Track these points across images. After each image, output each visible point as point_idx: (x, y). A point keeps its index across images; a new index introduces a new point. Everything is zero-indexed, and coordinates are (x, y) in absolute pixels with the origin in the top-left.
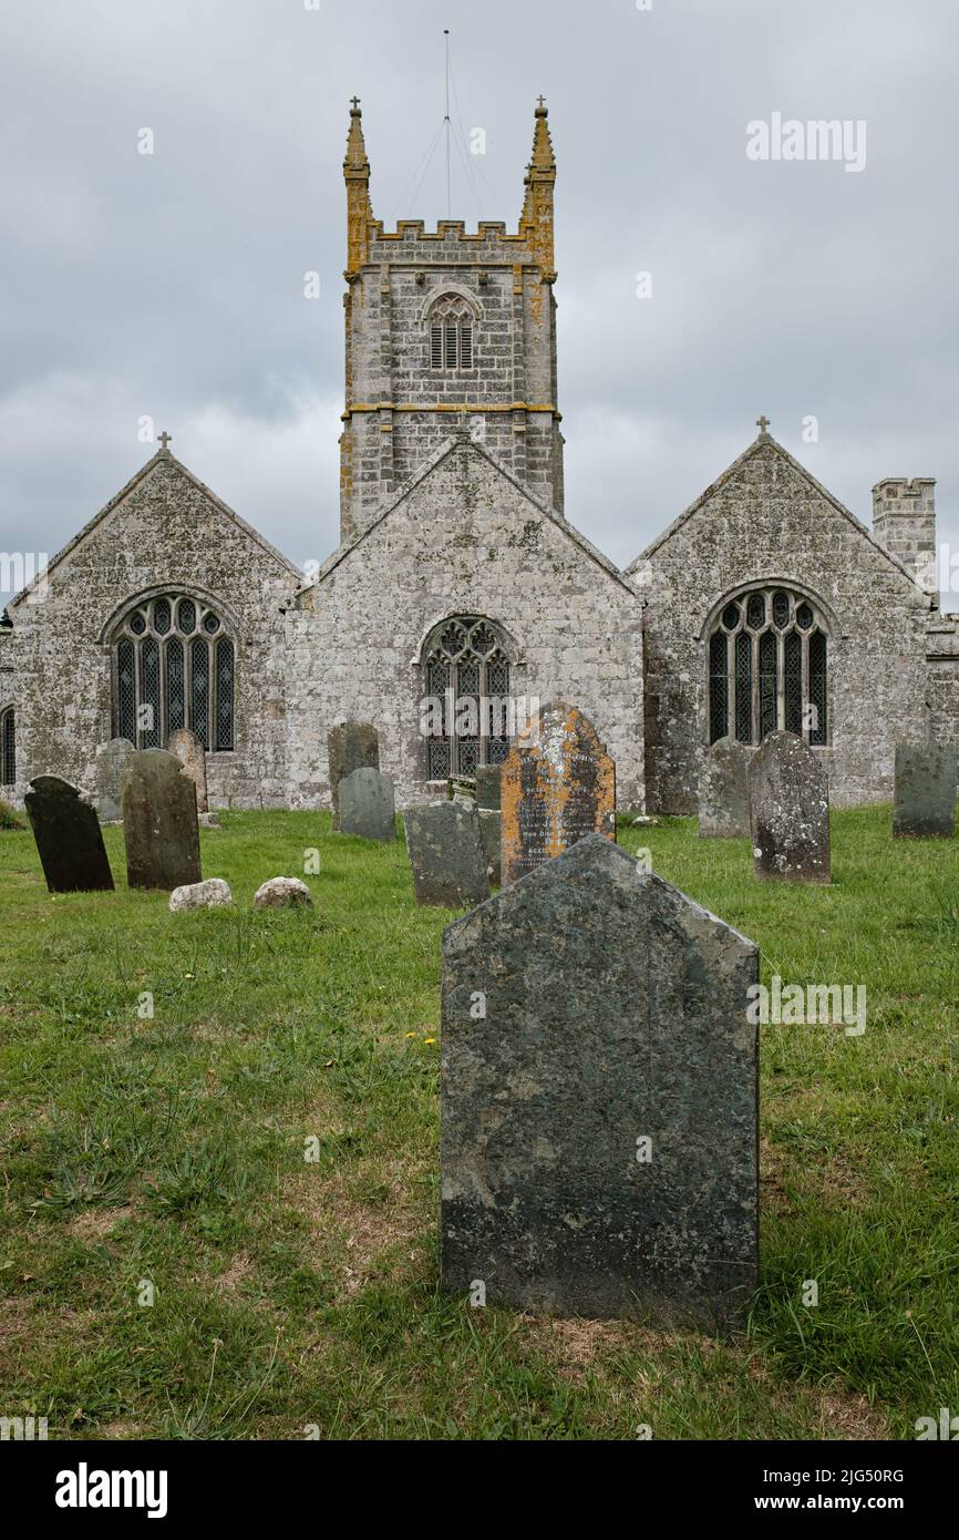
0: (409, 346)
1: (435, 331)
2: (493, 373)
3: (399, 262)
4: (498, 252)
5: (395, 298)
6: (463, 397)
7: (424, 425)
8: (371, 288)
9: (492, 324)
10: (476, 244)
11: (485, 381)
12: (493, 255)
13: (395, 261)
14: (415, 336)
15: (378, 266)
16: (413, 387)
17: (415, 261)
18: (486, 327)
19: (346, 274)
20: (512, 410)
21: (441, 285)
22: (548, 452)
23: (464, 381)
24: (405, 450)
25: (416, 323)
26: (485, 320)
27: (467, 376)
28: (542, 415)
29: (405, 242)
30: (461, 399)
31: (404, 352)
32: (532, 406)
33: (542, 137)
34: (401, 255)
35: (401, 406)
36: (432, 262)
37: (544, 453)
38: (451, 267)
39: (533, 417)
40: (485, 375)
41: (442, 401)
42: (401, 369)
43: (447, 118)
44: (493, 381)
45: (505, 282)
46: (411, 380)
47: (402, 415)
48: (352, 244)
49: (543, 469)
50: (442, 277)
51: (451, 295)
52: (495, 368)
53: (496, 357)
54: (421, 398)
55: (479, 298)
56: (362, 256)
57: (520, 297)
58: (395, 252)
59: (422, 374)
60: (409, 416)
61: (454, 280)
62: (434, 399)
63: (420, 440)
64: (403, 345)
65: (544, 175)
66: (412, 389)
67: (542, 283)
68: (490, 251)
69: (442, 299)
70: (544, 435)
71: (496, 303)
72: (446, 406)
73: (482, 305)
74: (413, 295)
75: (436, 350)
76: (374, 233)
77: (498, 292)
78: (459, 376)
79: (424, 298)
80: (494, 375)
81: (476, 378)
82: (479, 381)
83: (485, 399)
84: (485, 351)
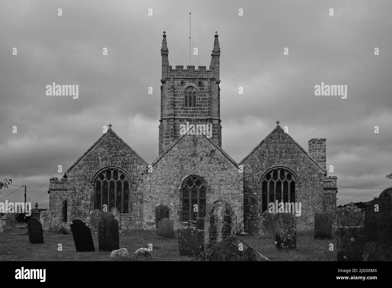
0: (179, 101)
1: (186, 97)
2: (202, 108)
3: (176, 77)
4: (204, 75)
5: (175, 87)
6: (193, 115)
7: (183, 123)
8: (168, 84)
9: (202, 95)
10: (198, 72)
11: (200, 111)
12: (202, 75)
13: (175, 77)
14: (180, 98)
15: (170, 78)
16: (180, 112)
17: (181, 77)
18: (200, 95)
19: (161, 80)
20: (207, 119)
21: (188, 84)
22: (217, 130)
23: (194, 111)
24: (177, 130)
25: (181, 94)
26: (200, 94)
27: (195, 109)
28: (215, 120)
29: (178, 72)
30: (193, 116)
31: (177, 102)
32: (213, 118)
33: (216, 43)
34: (177, 75)
35: (176, 117)
36: (185, 77)
37: (216, 131)
38: (191, 79)
39: (213, 121)
40: (200, 109)
41: (188, 116)
42: (176, 107)
43: (190, 37)
44: (202, 111)
45: (206, 83)
46: (179, 110)
47: (176, 120)
48: (163, 72)
49: (215, 135)
50: (188, 81)
51: (190, 87)
52: (203, 107)
53: (203, 104)
54: (182, 115)
55: (198, 87)
56: (166, 76)
57: (210, 87)
58: (175, 74)
59: (182, 109)
60: (178, 120)
61: (191, 82)
62: (185, 115)
64: (177, 100)
65: (217, 53)
66: (179, 113)
67: (216, 83)
68: (201, 74)
69: (188, 88)
70: (216, 126)
71: (203, 89)
72: (189, 117)
73: (199, 89)
74: (180, 86)
75: (186, 102)
76: (169, 69)
77: (204, 86)
78: (192, 109)
79: (183, 87)
80: (202, 109)
81: (197, 110)
82: (198, 110)
83: (200, 116)
84: (200, 102)
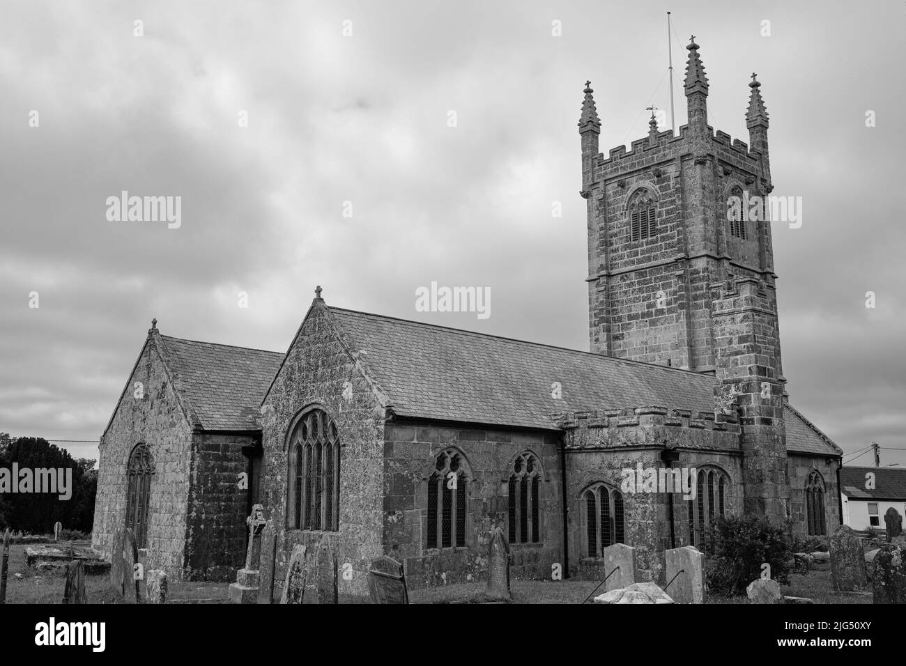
0: (618, 230)
1: (635, 216)
2: (667, 236)
3: (611, 176)
4: (667, 151)
5: (609, 200)
6: (650, 257)
7: (628, 282)
8: (596, 195)
9: (665, 202)
10: (654, 150)
11: (663, 243)
12: (664, 154)
13: (608, 177)
14: (623, 221)
15: (599, 182)
16: (621, 257)
17: (620, 173)
18: (662, 205)
19: (581, 193)
20: (677, 260)
21: (635, 183)
22: (705, 286)
23: (650, 246)
24: (617, 301)
25: (622, 214)
26: (661, 201)
27: (652, 242)
28: (699, 260)
29: (614, 162)
30: (649, 259)
31: (615, 235)
32: (692, 254)
34: (612, 171)
35: (614, 272)
36: (629, 170)
37: (702, 287)
38: (639, 170)
39: (693, 262)
40: (663, 239)
41: (638, 263)
42: (614, 247)
43: (671, 68)
44: (667, 242)
45: (672, 170)
46: (620, 252)
47: (615, 277)
48: (584, 173)
49: (702, 299)
50: (635, 178)
51: (640, 189)
52: (669, 232)
53: (669, 225)
54: (626, 264)
55: (657, 187)
56: (590, 179)
57: (679, 179)
58: (608, 171)
59: (626, 247)
60: (619, 277)
61: (641, 179)
62: (633, 263)
63: (626, 292)
64: (615, 230)
65: (692, 89)
66: (621, 259)
67: (695, 165)
68: (662, 153)
69: (636, 193)
70: (701, 274)
71: (668, 187)
72: (640, 266)
73: (659, 191)
74: (620, 195)
75: (635, 229)
76: (596, 161)
77: (668, 179)
78: (647, 243)
79: (625, 196)
80: (668, 237)
81: (657, 242)
82: (659, 244)
83: (663, 256)
84: (663, 222)
